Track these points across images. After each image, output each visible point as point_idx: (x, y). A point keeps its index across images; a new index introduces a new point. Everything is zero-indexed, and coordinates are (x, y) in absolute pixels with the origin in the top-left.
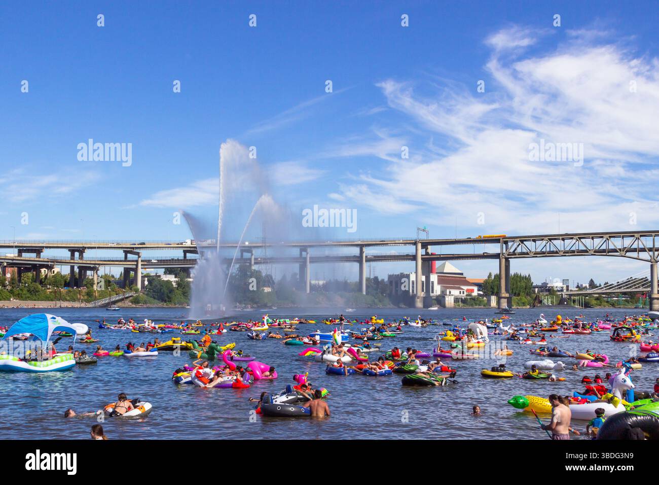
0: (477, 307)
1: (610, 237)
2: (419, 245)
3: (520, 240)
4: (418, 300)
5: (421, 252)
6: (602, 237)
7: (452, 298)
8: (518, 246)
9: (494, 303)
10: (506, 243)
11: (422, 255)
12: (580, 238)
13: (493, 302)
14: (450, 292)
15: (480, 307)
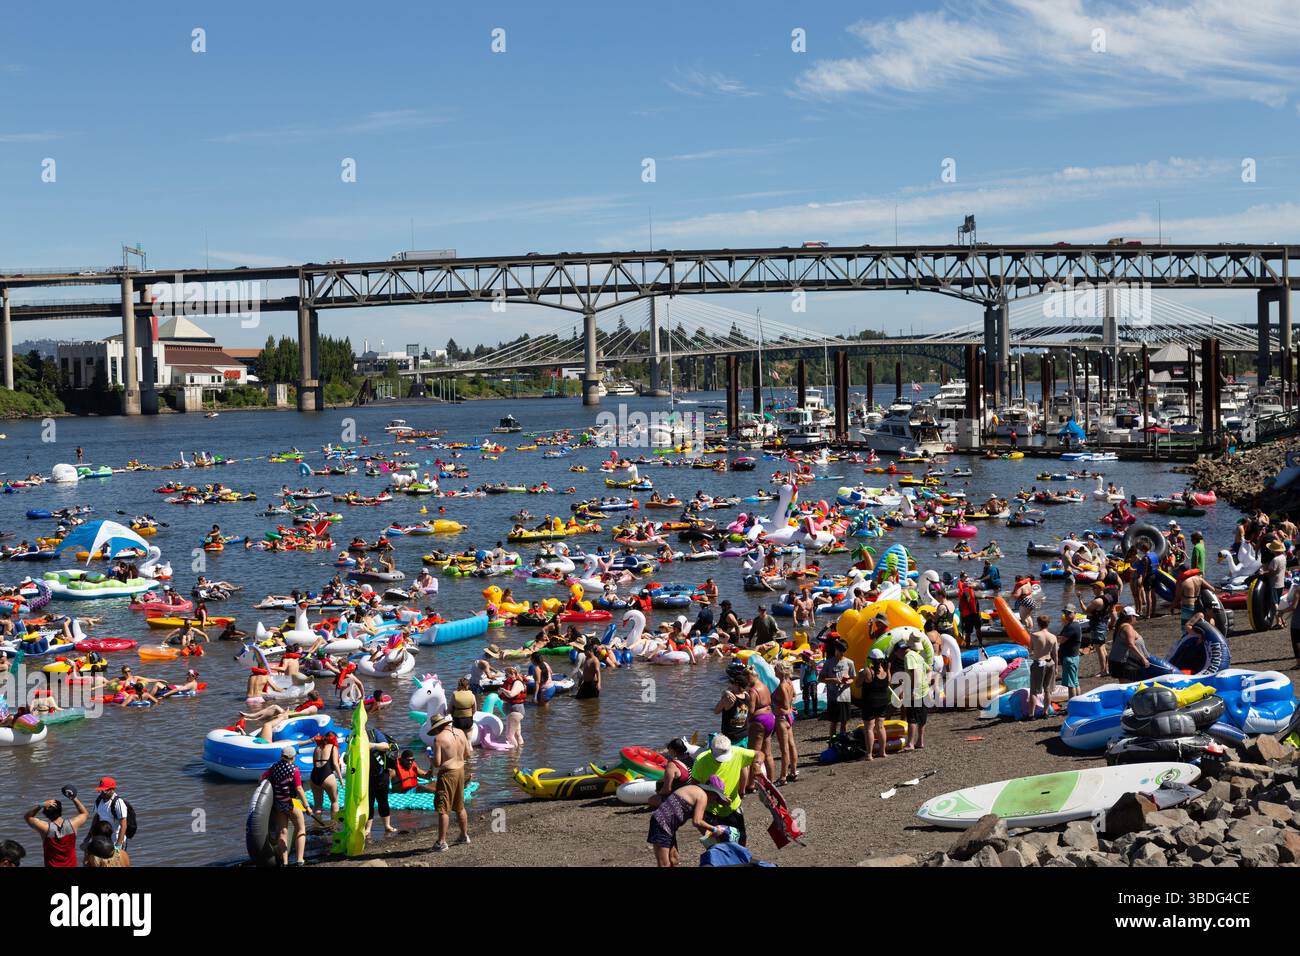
0: (249, 407)
1: (510, 266)
2: (130, 284)
3: (338, 273)
4: (130, 398)
5: (133, 297)
6: (496, 266)
7: (199, 391)
8: (334, 282)
9: (282, 400)
10: (310, 278)
11: (135, 304)
12: (454, 268)
13: (282, 396)
14: (192, 380)
15: (255, 408)
